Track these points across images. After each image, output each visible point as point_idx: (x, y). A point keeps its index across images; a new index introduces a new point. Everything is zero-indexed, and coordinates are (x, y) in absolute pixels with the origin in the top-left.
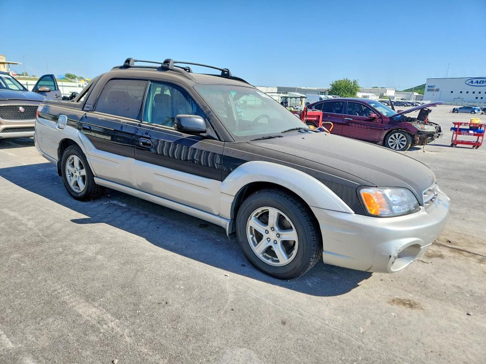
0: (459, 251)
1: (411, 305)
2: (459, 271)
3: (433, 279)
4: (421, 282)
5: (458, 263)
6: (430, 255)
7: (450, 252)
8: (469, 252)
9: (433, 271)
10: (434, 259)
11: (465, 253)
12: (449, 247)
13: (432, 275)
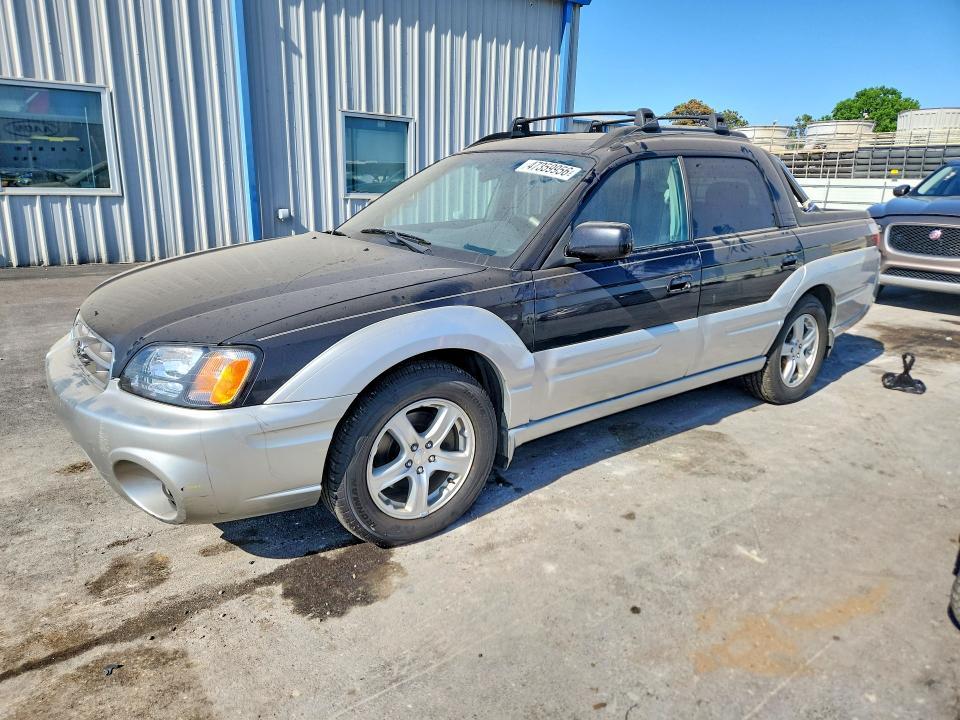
0: (62, 648)
1: (74, 468)
2: (34, 573)
3: (73, 519)
4: (88, 504)
5: (45, 596)
6: (121, 573)
7: (83, 626)
8: (30, 667)
9: (84, 538)
10: (104, 568)
11: (40, 652)
12: (98, 642)
13: (81, 526)
